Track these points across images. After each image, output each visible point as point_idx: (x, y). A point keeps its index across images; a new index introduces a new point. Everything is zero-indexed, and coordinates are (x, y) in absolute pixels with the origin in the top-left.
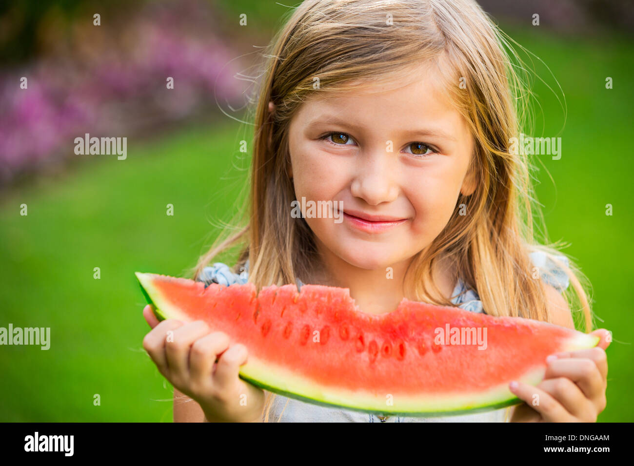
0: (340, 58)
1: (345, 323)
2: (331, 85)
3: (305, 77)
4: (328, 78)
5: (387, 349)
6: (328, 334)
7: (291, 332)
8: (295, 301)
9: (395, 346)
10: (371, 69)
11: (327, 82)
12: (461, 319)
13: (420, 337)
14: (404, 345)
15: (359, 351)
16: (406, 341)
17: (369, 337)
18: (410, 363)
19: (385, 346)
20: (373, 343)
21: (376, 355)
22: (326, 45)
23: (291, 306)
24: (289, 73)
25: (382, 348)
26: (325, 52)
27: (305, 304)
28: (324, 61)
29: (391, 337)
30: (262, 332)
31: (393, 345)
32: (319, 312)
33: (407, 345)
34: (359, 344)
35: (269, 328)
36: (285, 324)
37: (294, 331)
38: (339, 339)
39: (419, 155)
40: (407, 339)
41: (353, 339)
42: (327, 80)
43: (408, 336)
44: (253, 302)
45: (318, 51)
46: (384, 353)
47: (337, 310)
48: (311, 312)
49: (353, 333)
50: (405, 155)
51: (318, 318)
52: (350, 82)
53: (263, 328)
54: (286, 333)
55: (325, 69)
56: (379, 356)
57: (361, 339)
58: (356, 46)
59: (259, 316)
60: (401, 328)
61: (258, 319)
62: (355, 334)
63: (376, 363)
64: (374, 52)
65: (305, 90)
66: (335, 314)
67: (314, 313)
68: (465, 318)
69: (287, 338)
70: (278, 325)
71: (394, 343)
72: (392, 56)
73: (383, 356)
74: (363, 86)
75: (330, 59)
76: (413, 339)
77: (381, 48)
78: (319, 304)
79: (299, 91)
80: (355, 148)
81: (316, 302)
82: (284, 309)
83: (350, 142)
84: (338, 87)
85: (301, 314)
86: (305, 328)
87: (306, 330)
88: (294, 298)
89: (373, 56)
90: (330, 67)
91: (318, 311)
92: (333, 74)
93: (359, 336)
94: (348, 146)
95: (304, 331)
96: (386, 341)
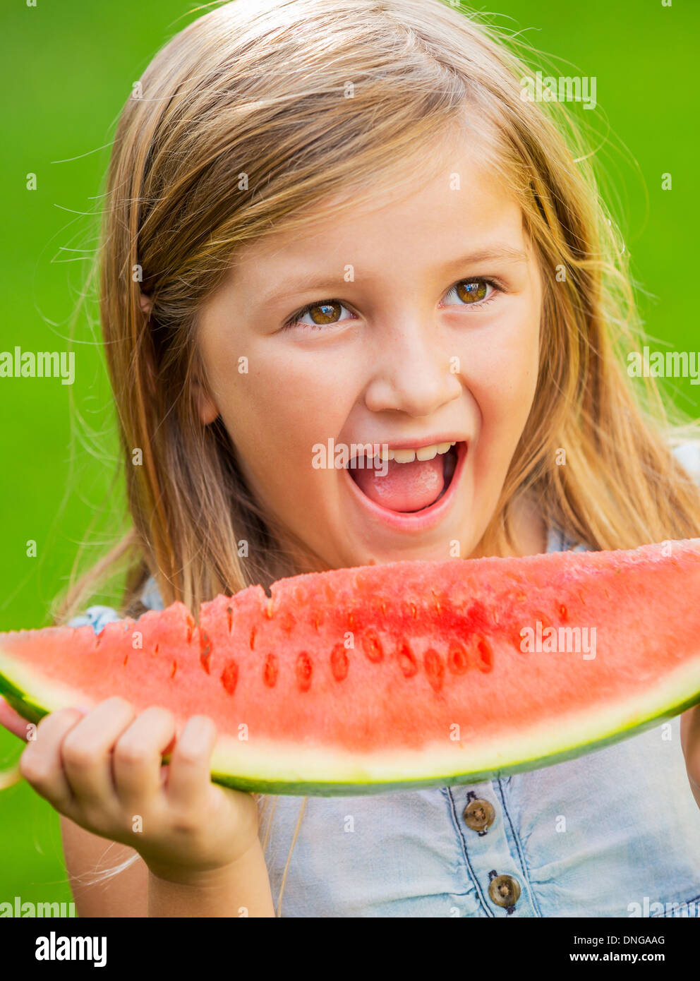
0: (293, 163)
1: (370, 632)
2: (290, 217)
3: (226, 218)
4: (280, 205)
5: (457, 659)
6: (346, 658)
7: (276, 672)
8: (270, 615)
9: (471, 648)
10: (360, 167)
11: (280, 213)
12: (572, 569)
13: (511, 622)
14: (486, 644)
15: (409, 675)
16: (489, 634)
17: (419, 645)
18: (507, 673)
19: (453, 653)
20: (431, 654)
21: (440, 674)
22: (253, 148)
23: (265, 626)
24: (184, 221)
25: (449, 660)
26: (257, 160)
27: (290, 615)
28: (259, 177)
29: (458, 634)
30: (225, 686)
31: (468, 648)
32: (318, 622)
33: (490, 640)
34: (406, 662)
35: (236, 675)
36: (263, 661)
37: (283, 670)
38: (367, 662)
39: (475, 303)
40: (490, 632)
41: (392, 656)
42: (278, 210)
43: (488, 625)
44: (194, 635)
45: (240, 162)
46: (455, 667)
47: (350, 611)
48: (302, 627)
49: (389, 646)
50: (448, 311)
51: (319, 635)
52: (328, 200)
53: (224, 679)
54: (269, 677)
55: (268, 190)
56: (448, 674)
57: (406, 652)
58: (315, 133)
59: (212, 659)
60: (472, 613)
61: (211, 665)
62: (394, 646)
63: (445, 688)
64: (356, 133)
65: (230, 243)
66: (349, 620)
67: (309, 627)
68: (578, 567)
69: (272, 685)
70: (251, 667)
71: (467, 644)
72: (392, 132)
73: (454, 672)
74: (354, 202)
75: (272, 169)
76: (500, 628)
77: (365, 121)
78: (313, 608)
79: (218, 247)
80: (355, 323)
81: (308, 607)
82: (253, 634)
83: (344, 314)
84: (305, 216)
85: (286, 635)
86: (302, 659)
87: (304, 661)
88: (266, 610)
89: (357, 140)
90: (277, 183)
91: (315, 622)
92: (288, 195)
93: (401, 648)
94: (344, 324)
95: (301, 664)
96: (453, 645)
